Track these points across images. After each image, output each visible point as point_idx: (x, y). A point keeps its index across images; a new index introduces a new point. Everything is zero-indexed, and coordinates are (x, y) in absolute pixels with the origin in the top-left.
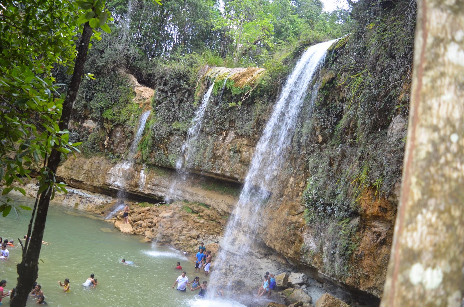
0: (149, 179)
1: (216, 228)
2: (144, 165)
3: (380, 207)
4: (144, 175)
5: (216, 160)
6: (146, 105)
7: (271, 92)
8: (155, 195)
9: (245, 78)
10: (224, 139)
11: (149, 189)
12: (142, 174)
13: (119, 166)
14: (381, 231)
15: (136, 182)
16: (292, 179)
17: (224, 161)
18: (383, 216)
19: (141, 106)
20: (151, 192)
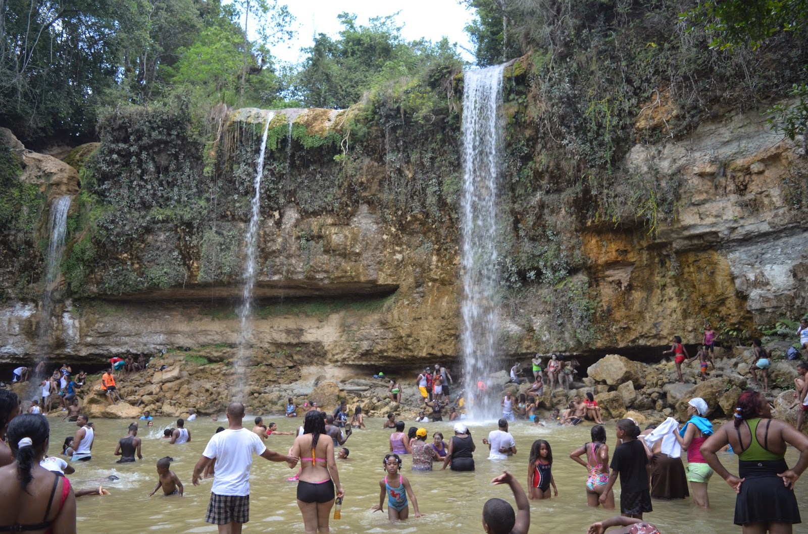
0: (88, 326)
1: (267, 374)
2: (68, 302)
3: (617, 251)
4: (71, 321)
5: (266, 260)
6: (54, 187)
7: (367, 141)
8: (102, 355)
9: (319, 122)
10: (278, 223)
11: (89, 345)
12: (67, 319)
13: (5, 315)
14: (620, 278)
15: (57, 338)
16: (435, 258)
17: (289, 257)
18: (624, 260)
19: (42, 189)
20: (93, 350)
